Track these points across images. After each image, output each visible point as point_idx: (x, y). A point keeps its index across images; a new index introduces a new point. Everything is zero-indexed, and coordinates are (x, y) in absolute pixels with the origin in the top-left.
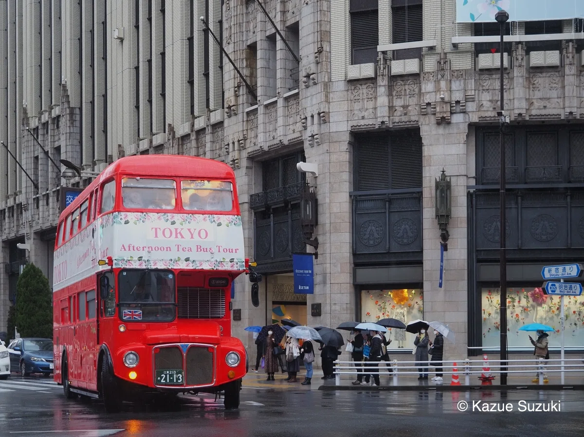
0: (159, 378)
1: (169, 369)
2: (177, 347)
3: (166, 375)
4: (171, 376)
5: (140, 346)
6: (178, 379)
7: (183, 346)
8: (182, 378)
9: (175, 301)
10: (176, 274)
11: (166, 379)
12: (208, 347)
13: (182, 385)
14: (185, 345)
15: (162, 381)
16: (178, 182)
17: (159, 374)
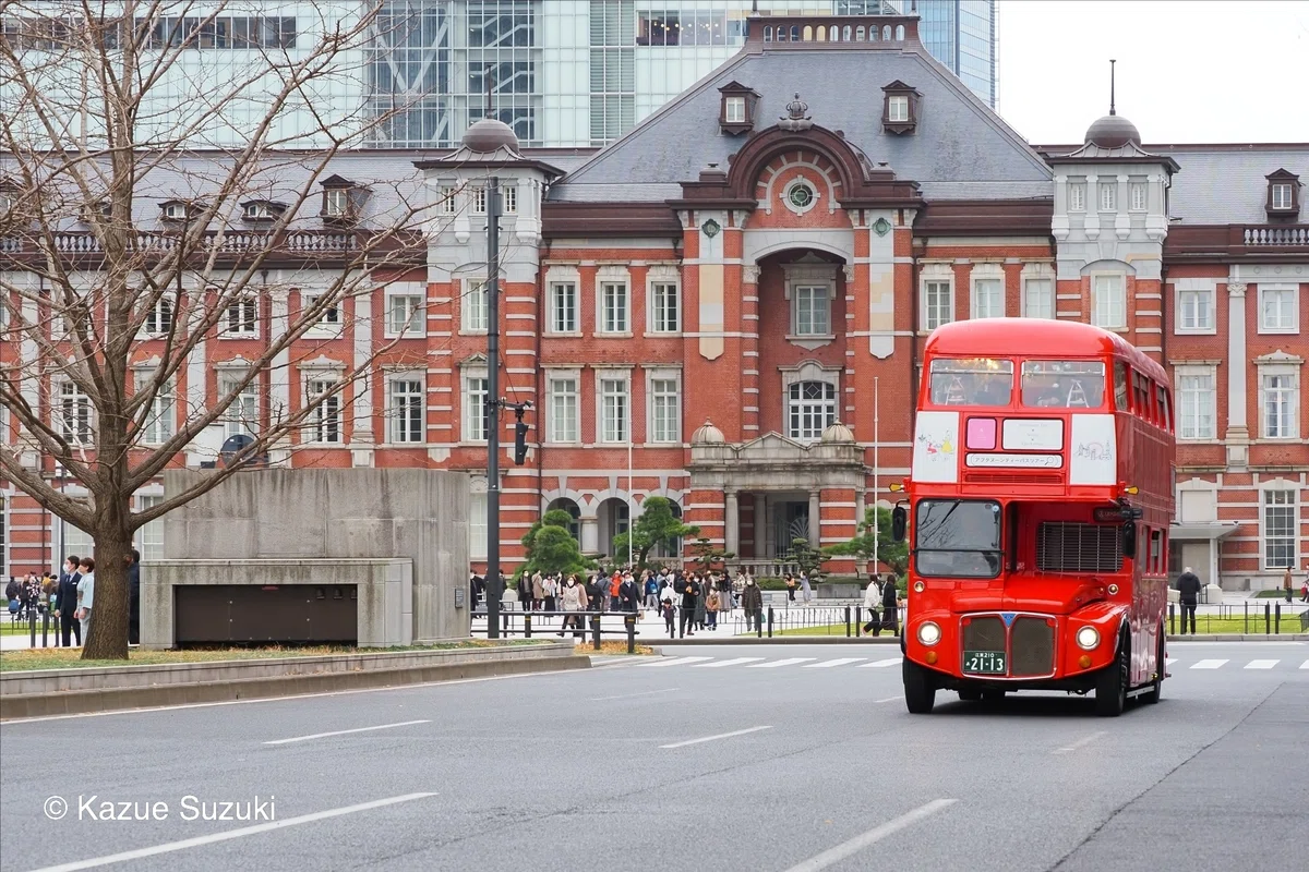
0: (968, 664)
1: (984, 649)
2: (997, 617)
3: (979, 659)
4: (987, 660)
5: (945, 614)
6: (996, 665)
7: (1006, 616)
8: (1003, 664)
9: (1001, 547)
10: (1004, 506)
11: (978, 665)
12: (1046, 619)
13: (1004, 675)
14: (1008, 616)
15: (973, 668)
16: (1018, 364)
17: (969, 658)
